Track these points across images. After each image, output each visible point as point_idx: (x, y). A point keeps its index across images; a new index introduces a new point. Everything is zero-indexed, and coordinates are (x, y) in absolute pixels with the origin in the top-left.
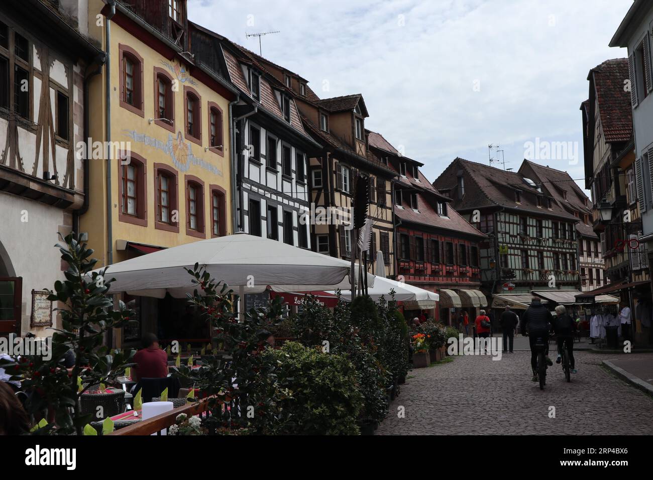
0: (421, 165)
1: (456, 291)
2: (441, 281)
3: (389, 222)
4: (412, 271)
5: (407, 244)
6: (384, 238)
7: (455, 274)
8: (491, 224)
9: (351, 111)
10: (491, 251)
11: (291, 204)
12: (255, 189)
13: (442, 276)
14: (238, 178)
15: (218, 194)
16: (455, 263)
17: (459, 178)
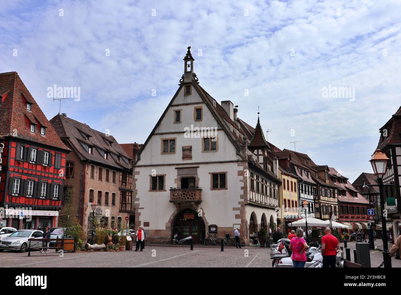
0: (348, 179)
1: (360, 223)
2: (355, 220)
3: (336, 202)
4: (344, 217)
5: (342, 209)
6: (335, 207)
7: (360, 217)
8: (375, 199)
9: (325, 171)
10: (375, 209)
11: (310, 201)
12: (302, 199)
13: (355, 218)
14: (299, 197)
15: (296, 202)
16: (360, 214)
17: (363, 181)
